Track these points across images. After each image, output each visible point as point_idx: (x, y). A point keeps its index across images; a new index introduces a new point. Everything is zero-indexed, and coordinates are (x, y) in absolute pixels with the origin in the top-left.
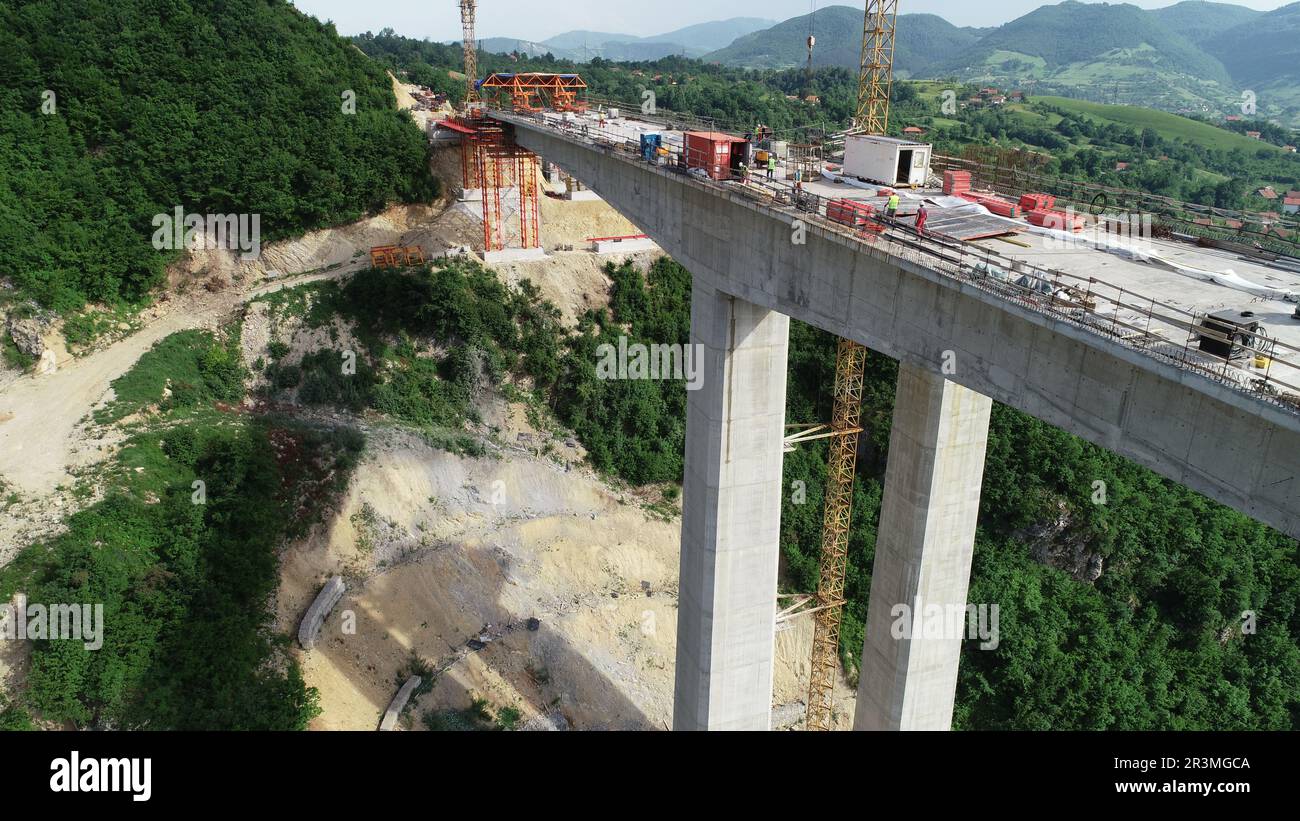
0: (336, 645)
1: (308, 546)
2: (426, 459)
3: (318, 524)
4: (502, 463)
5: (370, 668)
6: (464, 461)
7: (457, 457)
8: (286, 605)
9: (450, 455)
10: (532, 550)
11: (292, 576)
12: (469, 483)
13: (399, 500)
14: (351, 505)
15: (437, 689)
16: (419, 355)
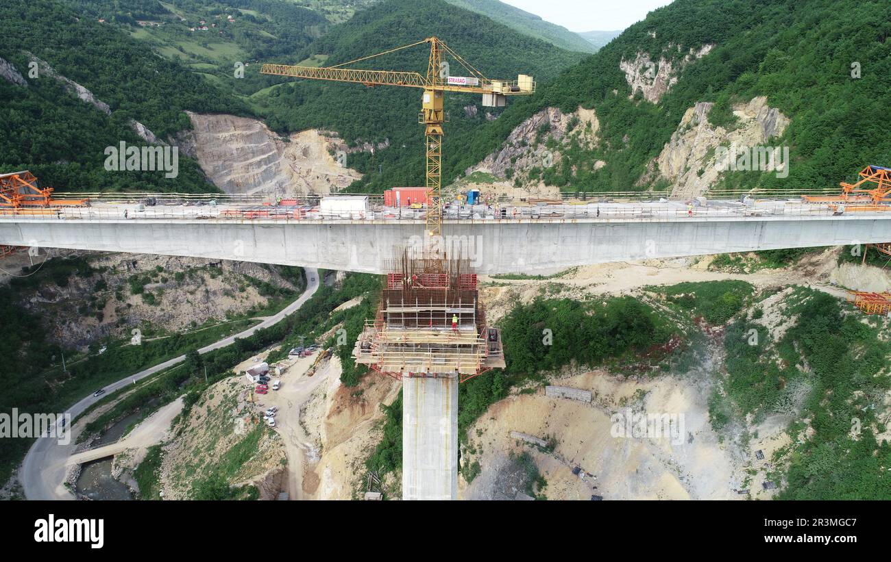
0: (552, 405)
1: (608, 378)
2: (697, 404)
3: (623, 376)
4: (718, 445)
5: (547, 423)
6: (707, 424)
7: (708, 419)
8: (569, 382)
9: (708, 414)
10: (656, 488)
11: (587, 379)
12: (694, 434)
13: (663, 406)
14: (646, 386)
15: (543, 455)
16: (798, 366)
